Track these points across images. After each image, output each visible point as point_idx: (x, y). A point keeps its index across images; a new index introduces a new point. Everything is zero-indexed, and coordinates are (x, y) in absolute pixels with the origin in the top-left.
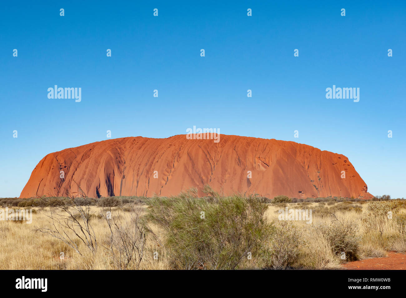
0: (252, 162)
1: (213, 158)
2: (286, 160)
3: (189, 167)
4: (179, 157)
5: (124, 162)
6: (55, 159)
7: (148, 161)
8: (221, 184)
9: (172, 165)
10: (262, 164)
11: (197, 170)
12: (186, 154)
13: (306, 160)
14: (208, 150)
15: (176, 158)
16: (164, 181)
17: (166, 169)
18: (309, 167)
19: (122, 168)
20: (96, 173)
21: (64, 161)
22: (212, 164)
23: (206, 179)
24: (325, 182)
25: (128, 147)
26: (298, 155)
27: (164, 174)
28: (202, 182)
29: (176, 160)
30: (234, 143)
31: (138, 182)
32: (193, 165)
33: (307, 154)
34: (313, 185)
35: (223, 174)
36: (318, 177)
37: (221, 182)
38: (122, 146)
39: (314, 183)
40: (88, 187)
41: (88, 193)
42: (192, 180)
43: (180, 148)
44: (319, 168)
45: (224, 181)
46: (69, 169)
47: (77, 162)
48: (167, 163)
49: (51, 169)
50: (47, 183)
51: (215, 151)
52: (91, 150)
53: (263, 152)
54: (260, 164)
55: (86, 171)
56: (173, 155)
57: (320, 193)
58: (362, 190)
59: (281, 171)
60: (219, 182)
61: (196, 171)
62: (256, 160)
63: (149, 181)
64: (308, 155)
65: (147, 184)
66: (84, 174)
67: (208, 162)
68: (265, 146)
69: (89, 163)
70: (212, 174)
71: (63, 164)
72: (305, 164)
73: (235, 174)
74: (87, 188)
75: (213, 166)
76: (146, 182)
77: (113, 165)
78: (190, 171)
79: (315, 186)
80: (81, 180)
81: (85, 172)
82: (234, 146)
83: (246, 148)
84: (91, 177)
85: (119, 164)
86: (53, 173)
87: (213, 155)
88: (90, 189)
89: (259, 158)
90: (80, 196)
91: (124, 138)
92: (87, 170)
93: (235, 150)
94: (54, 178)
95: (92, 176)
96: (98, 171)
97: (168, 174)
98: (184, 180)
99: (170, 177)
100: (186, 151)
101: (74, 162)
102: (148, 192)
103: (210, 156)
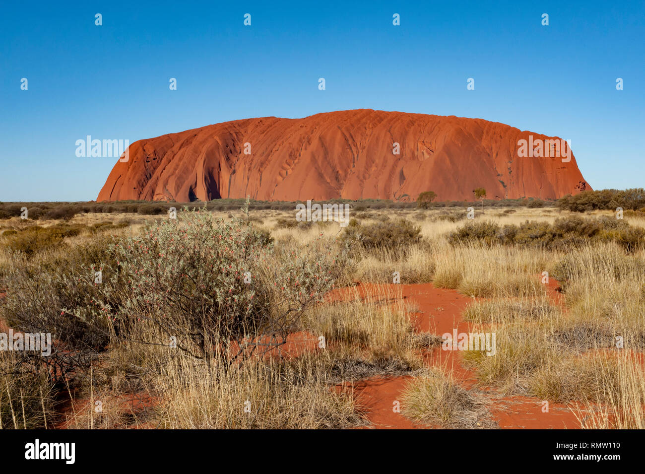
0: (413, 148)
1: (358, 144)
2: (460, 145)
3: (319, 156)
4: (309, 142)
5: (239, 152)
6: (141, 149)
7: (267, 149)
8: (361, 180)
9: (298, 155)
10: (427, 152)
11: (331, 161)
12: (318, 137)
13: (494, 145)
14: (351, 132)
15: (304, 144)
16: (280, 177)
17: (287, 160)
18: (497, 154)
19: (234, 159)
20: (194, 167)
21: (153, 150)
22: (355, 153)
23: (344, 174)
24: (518, 178)
25: (249, 131)
26: (485, 137)
27: (283, 168)
28: (337, 178)
29: (303, 147)
30: (392, 122)
31: (248, 179)
32: (325, 155)
33: (497, 136)
34: (499, 181)
35: (367, 167)
36: (509, 169)
37: (361, 178)
38: (242, 131)
39: (502, 179)
40: (178, 186)
41: (176, 194)
42: (321, 176)
43: (313, 131)
44: (512, 156)
45: (367, 176)
46: (161, 161)
47: (173, 152)
48: (290, 152)
49: (133, 163)
50: (126, 182)
51: (361, 134)
52: (196, 135)
53: (429, 134)
54: (424, 152)
55: (179, 165)
56: (300, 141)
57: (509, 191)
58: (575, 188)
59: (448, 161)
60: (359, 178)
61: (329, 163)
62: (420, 145)
63: (261, 177)
64: (499, 138)
65: (258, 182)
66: (175, 169)
67: (349, 150)
68: (434, 125)
69: (185, 154)
70: (354, 166)
71: (152, 155)
72: (493, 150)
73: (384, 166)
74: (176, 188)
75: (356, 155)
76: (257, 179)
77: (220, 155)
78: (320, 163)
79: (503, 183)
80: (169, 176)
81: (177, 166)
82: (390, 126)
83: (407, 129)
84: (185, 173)
85: (230, 155)
86: (134, 168)
87: (358, 139)
88: (181, 188)
89: (423, 142)
90: (166, 199)
91: (249, 120)
92: (181, 163)
93: (389, 131)
94: (136, 174)
95: (186, 171)
96: (197, 163)
97: (288, 167)
98: (307, 176)
99: (290, 172)
100: (318, 135)
101: (169, 152)
102: (258, 193)
103: (354, 141)
